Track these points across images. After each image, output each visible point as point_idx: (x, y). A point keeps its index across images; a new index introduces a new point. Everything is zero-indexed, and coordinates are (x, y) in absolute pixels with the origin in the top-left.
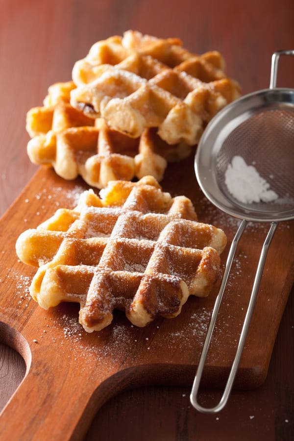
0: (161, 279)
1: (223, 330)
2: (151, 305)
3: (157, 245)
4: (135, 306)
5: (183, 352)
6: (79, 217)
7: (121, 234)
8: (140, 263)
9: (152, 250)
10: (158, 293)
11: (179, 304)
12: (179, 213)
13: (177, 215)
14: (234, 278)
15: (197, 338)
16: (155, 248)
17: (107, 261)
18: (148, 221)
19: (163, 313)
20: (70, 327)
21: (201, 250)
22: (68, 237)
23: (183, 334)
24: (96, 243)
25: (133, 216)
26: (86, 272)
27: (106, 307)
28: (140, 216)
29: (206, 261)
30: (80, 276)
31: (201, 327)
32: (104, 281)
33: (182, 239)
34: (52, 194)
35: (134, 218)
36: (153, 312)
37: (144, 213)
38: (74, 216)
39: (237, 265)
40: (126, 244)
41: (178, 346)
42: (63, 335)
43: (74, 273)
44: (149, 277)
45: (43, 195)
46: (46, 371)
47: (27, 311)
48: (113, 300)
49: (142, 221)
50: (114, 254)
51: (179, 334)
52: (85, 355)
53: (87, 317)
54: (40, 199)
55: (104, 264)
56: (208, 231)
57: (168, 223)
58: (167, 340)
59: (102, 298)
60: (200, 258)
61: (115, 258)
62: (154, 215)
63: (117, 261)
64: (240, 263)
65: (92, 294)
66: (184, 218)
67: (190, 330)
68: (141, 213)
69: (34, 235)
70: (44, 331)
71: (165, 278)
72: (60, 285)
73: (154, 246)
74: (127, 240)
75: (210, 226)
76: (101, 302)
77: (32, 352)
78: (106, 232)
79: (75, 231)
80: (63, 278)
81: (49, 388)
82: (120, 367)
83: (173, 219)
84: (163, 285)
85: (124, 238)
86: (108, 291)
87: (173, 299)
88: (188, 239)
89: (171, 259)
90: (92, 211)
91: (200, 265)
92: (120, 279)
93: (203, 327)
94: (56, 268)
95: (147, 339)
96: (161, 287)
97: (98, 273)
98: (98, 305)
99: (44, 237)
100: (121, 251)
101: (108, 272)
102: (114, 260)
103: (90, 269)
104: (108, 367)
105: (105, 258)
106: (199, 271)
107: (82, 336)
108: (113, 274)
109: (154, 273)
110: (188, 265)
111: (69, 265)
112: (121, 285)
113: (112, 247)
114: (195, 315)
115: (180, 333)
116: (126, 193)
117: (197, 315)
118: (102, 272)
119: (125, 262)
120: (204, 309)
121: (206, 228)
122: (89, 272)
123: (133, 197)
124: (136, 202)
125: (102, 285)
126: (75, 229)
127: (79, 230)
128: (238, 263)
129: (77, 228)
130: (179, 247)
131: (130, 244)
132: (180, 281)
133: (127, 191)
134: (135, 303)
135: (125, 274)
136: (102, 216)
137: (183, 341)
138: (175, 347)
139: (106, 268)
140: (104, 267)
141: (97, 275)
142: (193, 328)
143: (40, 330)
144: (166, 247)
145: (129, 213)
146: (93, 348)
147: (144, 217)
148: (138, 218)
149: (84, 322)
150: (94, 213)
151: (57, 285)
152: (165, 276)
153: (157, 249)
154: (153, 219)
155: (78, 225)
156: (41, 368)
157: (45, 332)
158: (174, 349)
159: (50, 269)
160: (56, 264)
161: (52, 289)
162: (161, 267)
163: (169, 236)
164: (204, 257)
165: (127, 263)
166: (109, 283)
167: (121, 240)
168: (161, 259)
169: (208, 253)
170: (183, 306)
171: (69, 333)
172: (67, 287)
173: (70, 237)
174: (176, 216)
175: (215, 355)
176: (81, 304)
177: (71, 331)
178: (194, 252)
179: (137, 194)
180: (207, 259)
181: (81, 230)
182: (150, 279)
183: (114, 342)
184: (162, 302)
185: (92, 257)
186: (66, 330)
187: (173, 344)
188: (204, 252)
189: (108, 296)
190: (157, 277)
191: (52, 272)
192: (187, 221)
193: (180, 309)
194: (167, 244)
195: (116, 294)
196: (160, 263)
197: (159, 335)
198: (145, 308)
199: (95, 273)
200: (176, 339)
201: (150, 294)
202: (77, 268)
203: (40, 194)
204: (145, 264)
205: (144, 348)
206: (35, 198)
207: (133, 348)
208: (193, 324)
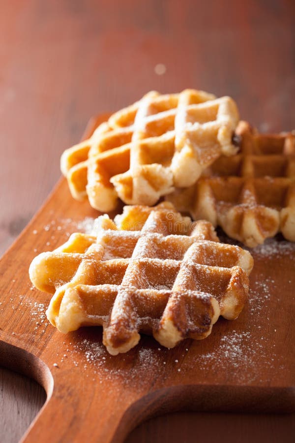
0: (191, 296)
1: (257, 352)
2: (181, 323)
3: (183, 264)
4: (164, 323)
5: (216, 373)
6: (95, 241)
7: (142, 254)
8: (165, 284)
9: (178, 269)
10: (187, 310)
11: (210, 322)
12: (202, 234)
13: (201, 236)
14: (263, 301)
15: (230, 359)
16: (181, 266)
17: (131, 279)
18: (170, 242)
19: (193, 332)
20: (92, 351)
21: (229, 269)
22: (86, 258)
23: (215, 356)
24: (116, 263)
25: (153, 237)
26: (110, 291)
27: (132, 326)
28: (161, 237)
29: (236, 278)
30: (102, 295)
31: (232, 348)
32: (129, 299)
33: (207, 261)
34: (62, 225)
35: (155, 240)
36: (183, 330)
37: (165, 235)
38: (90, 240)
39: (265, 289)
40: (149, 264)
41: (210, 367)
42: (86, 359)
43: (96, 293)
44: (178, 293)
45: (52, 227)
46: (70, 394)
47: (44, 336)
48: (139, 321)
49: (163, 243)
50: (138, 273)
51: (210, 356)
52: (111, 379)
53: (113, 336)
54: (49, 231)
55: (128, 283)
56: (234, 252)
57: (192, 244)
58: (198, 361)
59: (128, 316)
60: (230, 276)
61: (138, 277)
62: (176, 236)
63: (141, 281)
64: (267, 287)
65: (117, 312)
66: (208, 240)
67: (222, 352)
68: (162, 235)
69: (50, 257)
70: (65, 355)
71: (195, 294)
72: (81, 306)
73: (179, 265)
74: (150, 260)
75: (236, 246)
76: (127, 320)
77: (53, 376)
78: (125, 256)
79: (93, 253)
80: (84, 298)
81: (75, 410)
82: (149, 389)
83: (197, 240)
84: (193, 302)
85: (147, 258)
86: (133, 311)
87: (204, 317)
88: (213, 261)
89: (198, 278)
90: (110, 234)
91: (230, 283)
92: (146, 297)
93: (235, 349)
94: (76, 287)
95: (177, 361)
96: (191, 304)
97: (123, 291)
98: (124, 323)
99: (60, 259)
100: (144, 271)
101: (133, 290)
102: (137, 280)
103: (113, 288)
104: (138, 389)
105: (128, 277)
106: (229, 290)
107: (105, 360)
108: (138, 292)
109: (182, 289)
110: (217, 284)
111: (89, 285)
112: (147, 303)
113: (135, 266)
114: (225, 337)
115: (212, 355)
116: (144, 218)
117: (228, 337)
118: (127, 290)
119: (148, 284)
120: (234, 331)
121: (232, 248)
122: (112, 291)
123: (152, 221)
124: (156, 225)
125: (127, 304)
126: (93, 251)
127: (97, 253)
128: (265, 287)
129: (94, 251)
130: (206, 266)
131: (153, 264)
132: (211, 298)
133: (145, 216)
134: (164, 320)
135: (151, 292)
136: (121, 238)
137: (215, 362)
138: (208, 369)
139: (130, 286)
140: (128, 285)
141: (121, 293)
142: (225, 350)
143: (60, 355)
144: (193, 266)
145: (150, 235)
146: (119, 371)
147: (166, 238)
148: (159, 240)
149: (109, 342)
150: (111, 236)
151: (78, 305)
152: (194, 293)
153: (183, 268)
154: (175, 239)
155: (96, 248)
156: (64, 391)
157: (66, 357)
158: (206, 370)
159: (69, 288)
160: (76, 283)
161: (73, 309)
162: (188, 285)
163: (194, 256)
164: (234, 275)
165: (151, 284)
166: (134, 301)
167: (143, 260)
168: (189, 277)
169: (237, 271)
170: (214, 325)
171: (92, 357)
172: (88, 308)
173: (88, 259)
174: (199, 238)
175: (250, 375)
176: (104, 326)
177: (94, 354)
178: (222, 270)
179: (156, 218)
180: (237, 276)
181: (99, 253)
182: (179, 296)
183: (141, 365)
184: (191, 320)
185: (113, 279)
186: (89, 354)
187: (205, 366)
188: (233, 270)
189: (133, 315)
190: (186, 293)
191: (72, 292)
192: (212, 242)
193: (211, 328)
194: (193, 263)
195: (141, 314)
196: (187, 281)
197: (189, 357)
198: (175, 325)
199: (119, 292)
200: (208, 361)
201: (180, 310)
202: (99, 288)
203: (49, 225)
204: (169, 285)
205: (174, 370)
206: (44, 230)
207: (162, 370)
208: (224, 346)
